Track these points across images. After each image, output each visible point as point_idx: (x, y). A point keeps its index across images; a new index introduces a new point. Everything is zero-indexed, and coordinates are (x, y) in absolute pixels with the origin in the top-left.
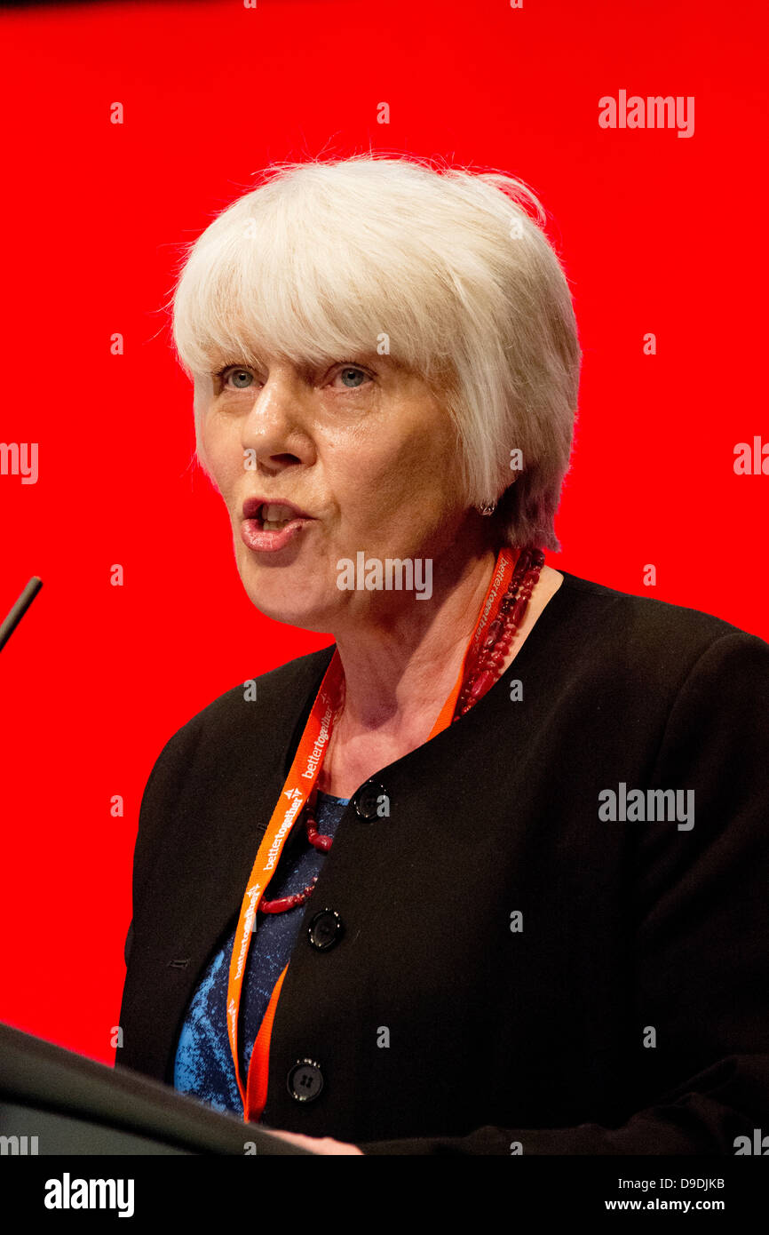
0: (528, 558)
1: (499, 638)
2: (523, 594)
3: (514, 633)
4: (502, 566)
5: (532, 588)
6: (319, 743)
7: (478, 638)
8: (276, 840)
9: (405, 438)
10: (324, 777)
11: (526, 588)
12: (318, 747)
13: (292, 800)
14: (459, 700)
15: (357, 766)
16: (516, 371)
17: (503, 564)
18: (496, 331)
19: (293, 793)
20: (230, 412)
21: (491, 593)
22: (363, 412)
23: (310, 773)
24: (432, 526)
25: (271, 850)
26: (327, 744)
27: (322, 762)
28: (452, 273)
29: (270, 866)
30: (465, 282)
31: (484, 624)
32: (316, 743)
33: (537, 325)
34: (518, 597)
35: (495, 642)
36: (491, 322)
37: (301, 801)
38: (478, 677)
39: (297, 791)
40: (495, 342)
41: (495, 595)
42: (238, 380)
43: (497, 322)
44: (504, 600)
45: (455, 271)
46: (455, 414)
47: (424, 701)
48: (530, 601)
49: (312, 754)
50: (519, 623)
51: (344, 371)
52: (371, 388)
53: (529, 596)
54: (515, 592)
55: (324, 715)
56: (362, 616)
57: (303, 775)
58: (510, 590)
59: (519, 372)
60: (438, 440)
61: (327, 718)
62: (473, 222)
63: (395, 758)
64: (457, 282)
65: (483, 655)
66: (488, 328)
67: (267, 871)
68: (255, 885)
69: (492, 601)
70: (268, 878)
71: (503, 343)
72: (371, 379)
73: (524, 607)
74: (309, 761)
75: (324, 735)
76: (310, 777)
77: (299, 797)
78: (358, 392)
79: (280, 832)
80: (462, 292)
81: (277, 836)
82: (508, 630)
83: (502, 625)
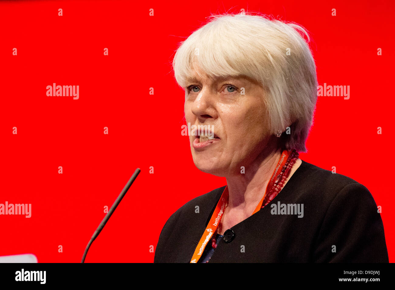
0: (293, 155)
1: (280, 181)
2: (289, 166)
3: (285, 180)
4: (283, 157)
5: (293, 165)
6: (220, 214)
7: (272, 180)
8: (203, 245)
9: (247, 110)
10: (220, 225)
11: (291, 164)
12: (219, 216)
13: (209, 232)
14: (264, 201)
15: (230, 222)
16: (290, 87)
17: (284, 156)
18: (282, 72)
19: (209, 230)
20: (191, 100)
21: (278, 165)
22: (233, 101)
23: (216, 224)
24: (258, 140)
25: (201, 248)
26: (222, 215)
27: (220, 220)
28: (267, 52)
29: (200, 254)
30: (272, 56)
31: (275, 176)
32: (219, 214)
33: (300, 72)
34: (288, 167)
35: (278, 182)
36: (281, 69)
37: (212, 233)
38: (272, 193)
39: (211, 230)
40: (282, 76)
41: (280, 166)
42: (195, 89)
43: (283, 69)
44: (283, 168)
45: (269, 51)
46: (266, 102)
47: (253, 201)
48: (292, 169)
49: (217, 218)
50: (287, 176)
51: (228, 87)
52: (236, 93)
53: (291, 167)
54: (287, 165)
55: (222, 205)
56: (232, 172)
57: (213, 224)
58: (285, 165)
59: (292, 87)
60: (260, 111)
61: (223, 206)
62: (278, 36)
63: (242, 220)
64: (269, 55)
65: (274, 186)
66: (280, 71)
67: (199, 255)
68: (194, 259)
69: (278, 168)
70: (199, 257)
71: (285, 77)
72: (236, 90)
73: (290, 171)
74: (216, 220)
75: (221, 212)
76: (216, 225)
77: (212, 232)
78: (231, 94)
79: (204, 242)
80: (271, 59)
81: (203, 244)
82: (283, 178)
83: (281, 177)
